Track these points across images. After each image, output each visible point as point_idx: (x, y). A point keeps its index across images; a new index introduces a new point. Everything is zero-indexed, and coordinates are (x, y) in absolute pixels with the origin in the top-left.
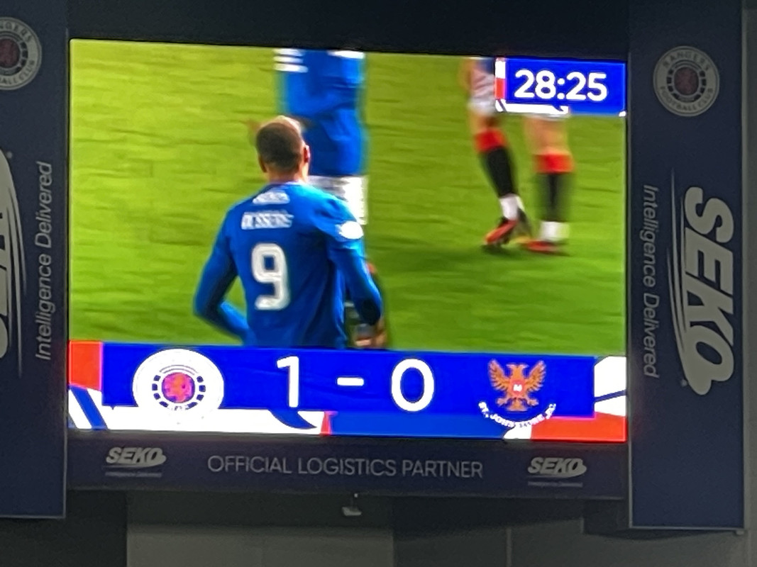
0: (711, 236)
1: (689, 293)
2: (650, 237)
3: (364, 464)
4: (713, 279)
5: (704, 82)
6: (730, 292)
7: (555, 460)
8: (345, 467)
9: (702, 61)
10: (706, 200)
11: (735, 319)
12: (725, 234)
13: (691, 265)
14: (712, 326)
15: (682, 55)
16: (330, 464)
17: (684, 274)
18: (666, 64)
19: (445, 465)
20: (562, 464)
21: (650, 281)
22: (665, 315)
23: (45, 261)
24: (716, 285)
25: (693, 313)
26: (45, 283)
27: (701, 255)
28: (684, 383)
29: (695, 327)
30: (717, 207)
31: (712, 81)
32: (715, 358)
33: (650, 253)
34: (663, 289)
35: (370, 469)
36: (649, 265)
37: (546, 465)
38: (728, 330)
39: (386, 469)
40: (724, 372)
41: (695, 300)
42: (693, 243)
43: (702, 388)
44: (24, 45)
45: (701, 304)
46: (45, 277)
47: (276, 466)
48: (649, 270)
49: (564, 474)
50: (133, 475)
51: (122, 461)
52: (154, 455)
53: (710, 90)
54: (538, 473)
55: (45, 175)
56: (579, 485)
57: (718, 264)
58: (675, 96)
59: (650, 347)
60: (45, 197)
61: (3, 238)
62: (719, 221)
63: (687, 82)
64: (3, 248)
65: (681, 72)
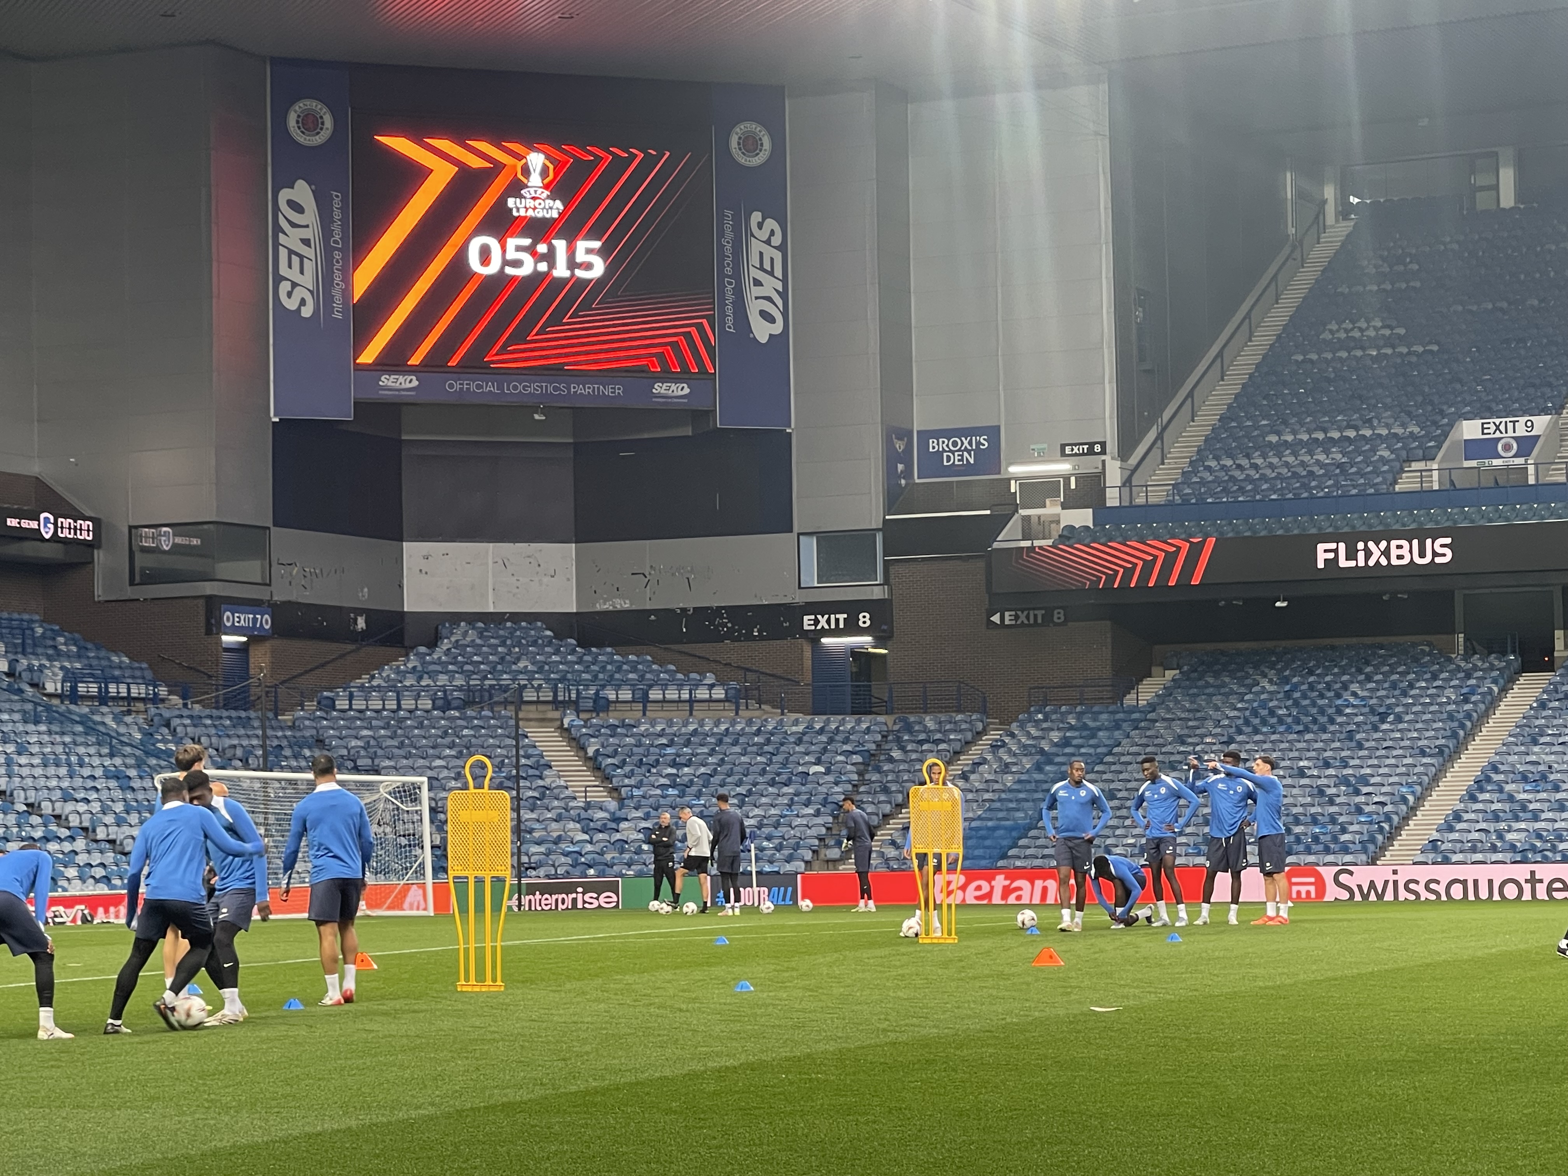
0: (768, 242)
1: (754, 279)
2: (728, 242)
3: (546, 386)
4: (769, 269)
5: (762, 145)
6: (781, 278)
7: (670, 384)
8: (534, 389)
9: (760, 131)
10: (764, 219)
11: (783, 295)
12: (777, 240)
13: (755, 260)
14: (769, 299)
15: (747, 127)
16: (524, 387)
17: (751, 267)
18: (737, 134)
19: (598, 388)
20: (673, 387)
21: (728, 270)
22: (739, 293)
23: (337, 255)
24: (771, 273)
25: (757, 291)
26: (337, 269)
27: (761, 254)
28: (751, 336)
29: (759, 300)
30: (771, 224)
31: (767, 144)
32: (771, 320)
33: (728, 253)
34: (737, 275)
35: (550, 389)
36: (728, 260)
37: (664, 387)
38: (779, 302)
39: (559, 389)
40: (777, 328)
41: (757, 283)
42: (756, 247)
43: (763, 339)
44: (321, 117)
45: (762, 285)
46: (337, 266)
47: (490, 388)
48: (728, 264)
49: (675, 393)
50: (397, 393)
51: (390, 384)
52: (411, 381)
53: (765, 150)
54: (659, 393)
55: (337, 200)
56: (686, 401)
57: (772, 259)
58: (743, 153)
59: (729, 313)
60: (337, 215)
61: (309, 240)
62: (772, 233)
63: (750, 145)
64: (310, 246)
65: (747, 138)
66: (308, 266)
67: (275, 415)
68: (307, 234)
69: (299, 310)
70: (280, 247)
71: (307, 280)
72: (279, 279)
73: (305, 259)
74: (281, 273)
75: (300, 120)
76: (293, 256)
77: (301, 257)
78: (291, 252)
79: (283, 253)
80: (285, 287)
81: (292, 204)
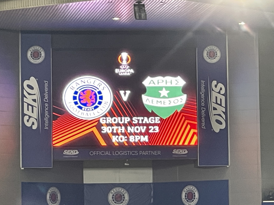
0: (219, 93)
1: (213, 107)
2: (203, 93)
3: (130, 152)
4: (220, 103)
5: (217, 54)
6: (224, 106)
7: (179, 150)
8: (125, 153)
9: (216, 49)
10: (217, 83)
12: (223, 92)
13: (214, 100)
14: (219, 115)
15: (211, 48)
16: (121, 153)
17: (212, 103)
18: (206, 50)
19: (151, 152)
20: (181, 151)
21: (203, 104)
22: (207, 113)
23: (46, 105)
24: (221, 105)
25: (215, 112)
26: (46, 110)
27: (216, 97)
28: (212, 130)
29: (215, 115)
30: (220, 85)
31: (219, 54)
32: (220, 123)
33: (203, 98)
34: (207, 106)
36: (203, 100)
37: (177, 151)
38: (224, 116)
39: (135, 153)
40: (223, 126)
41: (215, 109)
42: (214, 95)
43: (217, 131)
44: (40, 53)
45: (217, 110)
46: (47, 109)
47: (107, 153)
48: (203, 102)
49: (182, 153)
50: (70, 157)
51: (67, 153)
52: (76, 152)
53: (218, 56)
54: (175, 153)
55: (46, 84)
56: (186, 156)
57: (221, 99)
58: (209, 58)
59: (203, 121)
60: (46, 89)
61: (36, 100)
62: (221, 89)
63: (212, 55)
64: (36, 102)
65: (210, 52)
66: (35, 110)
67: (22, 167)
68: (34, 97)
69: (32, 126)
70: (24, 103)
71: (35, 115)
72: (24, 115)
73: (34, 107)
74: (25, 113)
75: (32, 54)
76: (29, 106)
77: (32, 106)
78: (28, 105)
79: (25, 105)
80: (26, 118)
81: (29, 86)
